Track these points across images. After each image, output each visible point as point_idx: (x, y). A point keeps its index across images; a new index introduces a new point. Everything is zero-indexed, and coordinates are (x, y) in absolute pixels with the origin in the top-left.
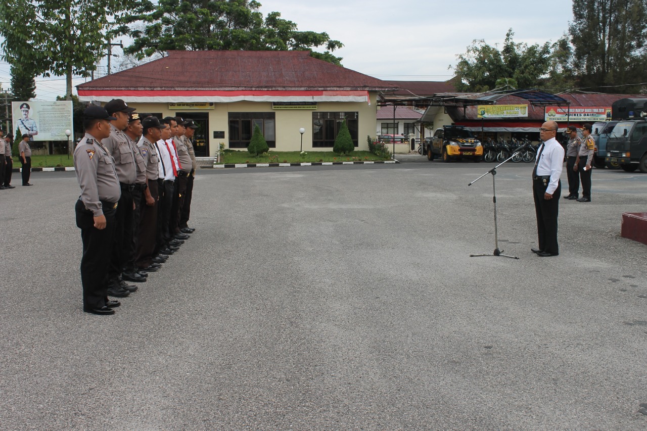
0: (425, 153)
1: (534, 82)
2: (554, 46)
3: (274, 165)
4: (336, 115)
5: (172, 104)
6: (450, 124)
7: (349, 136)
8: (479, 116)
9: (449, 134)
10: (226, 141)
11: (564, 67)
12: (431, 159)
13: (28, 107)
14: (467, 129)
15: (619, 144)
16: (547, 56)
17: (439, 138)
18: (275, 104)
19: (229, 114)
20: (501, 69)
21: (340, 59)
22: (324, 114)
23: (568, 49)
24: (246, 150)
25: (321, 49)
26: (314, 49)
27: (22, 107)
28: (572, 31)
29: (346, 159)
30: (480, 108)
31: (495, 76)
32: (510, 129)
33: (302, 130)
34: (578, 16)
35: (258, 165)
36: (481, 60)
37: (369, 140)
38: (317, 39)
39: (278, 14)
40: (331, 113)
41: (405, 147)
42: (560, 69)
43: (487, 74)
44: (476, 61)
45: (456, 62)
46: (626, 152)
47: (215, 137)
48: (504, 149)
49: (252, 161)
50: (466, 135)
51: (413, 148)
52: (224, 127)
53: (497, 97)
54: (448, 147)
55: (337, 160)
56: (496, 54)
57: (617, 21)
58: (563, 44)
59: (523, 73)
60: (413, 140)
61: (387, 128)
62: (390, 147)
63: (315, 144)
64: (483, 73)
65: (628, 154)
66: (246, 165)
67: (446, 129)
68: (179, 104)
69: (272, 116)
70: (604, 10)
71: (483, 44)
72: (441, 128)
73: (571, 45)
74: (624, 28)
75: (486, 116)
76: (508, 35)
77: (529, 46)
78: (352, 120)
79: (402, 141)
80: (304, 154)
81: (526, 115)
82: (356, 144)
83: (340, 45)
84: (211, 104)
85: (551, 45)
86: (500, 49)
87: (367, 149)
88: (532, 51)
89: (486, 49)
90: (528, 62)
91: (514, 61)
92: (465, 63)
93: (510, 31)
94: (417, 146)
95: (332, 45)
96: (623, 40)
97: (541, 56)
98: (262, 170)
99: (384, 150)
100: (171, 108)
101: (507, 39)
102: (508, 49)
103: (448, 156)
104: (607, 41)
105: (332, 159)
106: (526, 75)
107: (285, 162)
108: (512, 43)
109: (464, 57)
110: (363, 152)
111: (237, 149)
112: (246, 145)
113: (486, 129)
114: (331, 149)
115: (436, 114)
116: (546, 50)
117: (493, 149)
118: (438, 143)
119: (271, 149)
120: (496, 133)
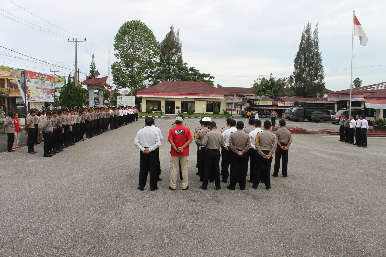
0: (241, 115)
1: (279, 91)
2: (286, 79)
3: (196, 117)
4: (214, 102)
5: (164, 98)
6: (249, 106)
7: (218, 109)
8: (257, 104)
9: (248, 109)
10: (180, 109)
11: (291, 86)
12: (243, 117)
13: (122, 98)
14: (254, 108)
15: (293, 114)
16: (285, 82)
17: (245, 110)
18: (195, 99)
19: (181, 101)
20: (268, 86)
21: (213, 82)
22: (210, 102)
23: (292, 79)
24: (187, 112)
25: (207, 79)
26: (205, 79)
27: (120, 98)
28: (294, 73)
29: (217, 116)
30: (257, 102)
31: (266, 88)
32: (267, 108)
33: (204, 107)
34: (296, 68)
35: (191, 117)
36: (262, 83)
37: (224, 110)
38: (206, 76)
39: (194, 68)
40: (212, 102)
41: (235, 113)
42: (290, 86)
43: (264, 88)
44: (260, 83)
45: (253, 83)
46: (294, 116)
47: (177, 108)
48: (265, 114)
49: (190, 116)
50: (253, 110)
51: (237, 113)
52: (180, 105)
53: (263, 98)
54: (248, 113)
55: (215, 116)
56: (267, 81)
57: (310, 70)
58: (291, 77)
59: (275, 88)
60: (237, 110)
61: (229, 105)
62: (230, 112)
63: (207, 111)
64: (262, 87)
65: (295, 117)
66: (188, 117)
67: (247, 108)
68: (166, 98)
69: (194, 102)
70: (305, 66)
71: (263, 77)
72: (246, 107)
73: (294, 78)
74: (312, 72)
75: (259, 104)
76: (271, 75)
77: (278, 78)
78: (219, 105)
79: (234, 110)
80: (205, 114)
81: (271, 104)
82: (220, 112)
83: (214, 78)
84: (176, 98)
85: (285, 79)
86: (268, 79)
87: (223, 113)
88: (279, 80)
89: (263, 79)
90: (277, 84)
91: (273, 84)
92: (256, 83)
93: (272, 73)
94: (239, 112)
95: (211, 78)
96: (312, 77)
97: (282, 82)
98: (193, 118)
99: (229, 114)
100: (164, 99)
101: (271, 76)
102: (271, 80)
103: (248, 116)
104: (306, 77)
105: (213, 116)
106: (277, 89)
107: (199, 116)
108: (272, 78)
109: (256, 81)
110: (222, 114)
111: (183, 112)
112: (186, 111)
113: (260, 108)
114: (212, 113)
115: (245, 103)
116: (284, 80)
117: (261, 114)
118: (245, 112)
119: (194, 112)
120: (263, 109)
